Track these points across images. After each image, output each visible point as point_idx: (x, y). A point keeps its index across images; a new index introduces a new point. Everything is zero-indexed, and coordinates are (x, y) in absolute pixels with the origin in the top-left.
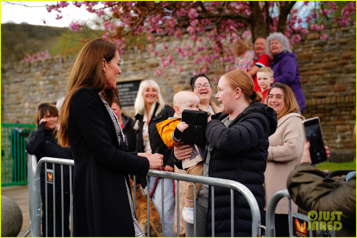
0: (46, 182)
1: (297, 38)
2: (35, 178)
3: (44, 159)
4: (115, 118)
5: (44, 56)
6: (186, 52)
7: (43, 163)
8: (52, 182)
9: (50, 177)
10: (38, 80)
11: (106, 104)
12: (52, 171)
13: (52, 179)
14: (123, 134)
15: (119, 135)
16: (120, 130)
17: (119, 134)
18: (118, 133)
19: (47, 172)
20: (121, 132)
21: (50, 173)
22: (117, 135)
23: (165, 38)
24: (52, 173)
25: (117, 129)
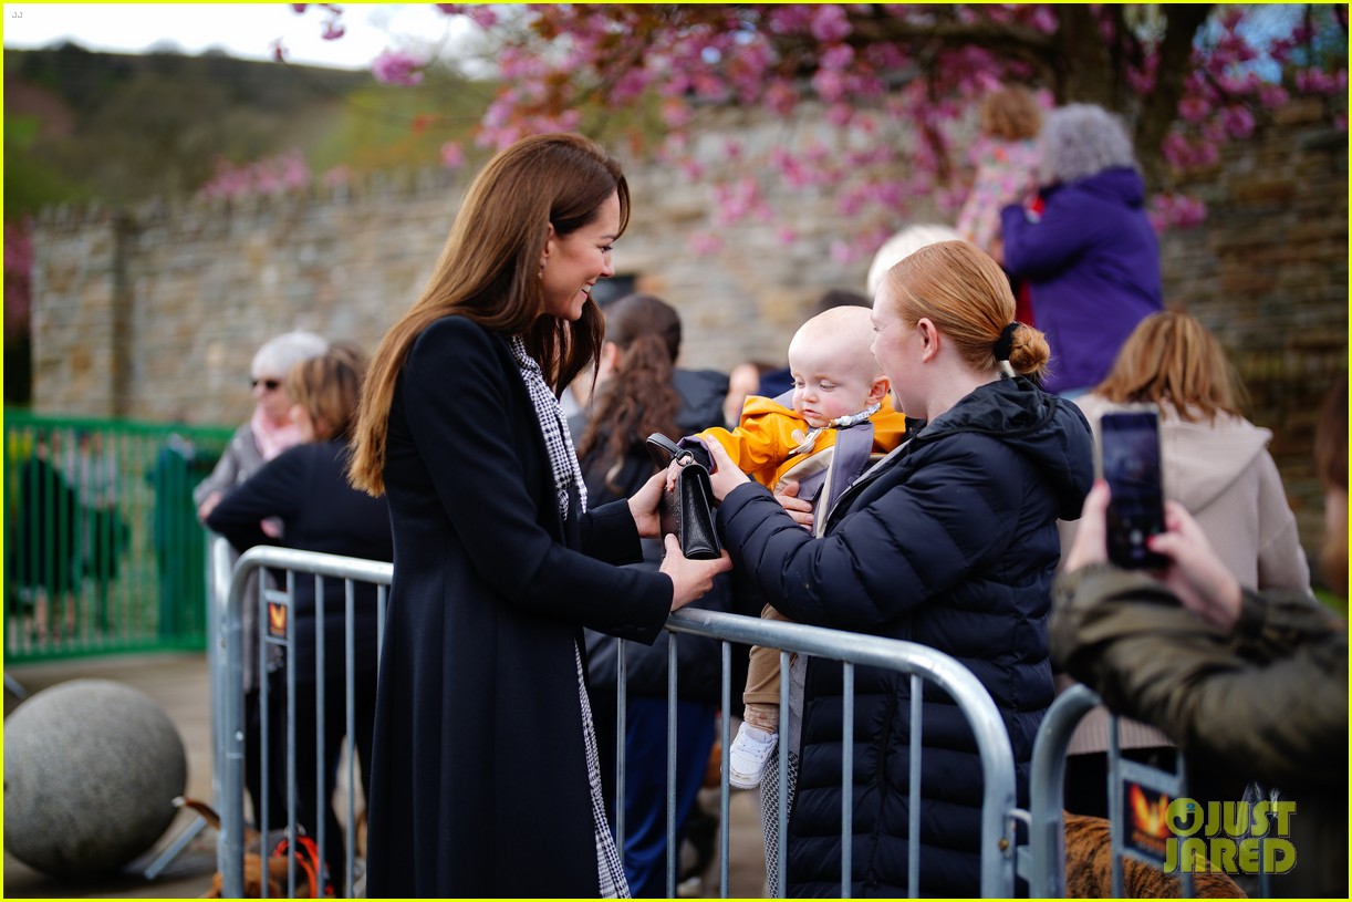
0: (264, 638)
1: (1237, 121)
2: (223, 620)
3: (257, 553)
4: (556, 424)
5: (283, 175)
6: (808, 169)
7: (253, 567)
8: (285, 638)
9: (278, 620)
10: (258, 262)
11: (533, 369)
12: (286, 599)
13: (285, 629)
14: (580, 483)
15: (563, 486)
16: (572, 468)
17: (565, 482)
18: (562, 480)
19: (269, 604)
20: (573, 477)
21: (278, 606)
22: (559, 485)
23: (732, 115)
24: (285, 607)
25: (560, 466)
